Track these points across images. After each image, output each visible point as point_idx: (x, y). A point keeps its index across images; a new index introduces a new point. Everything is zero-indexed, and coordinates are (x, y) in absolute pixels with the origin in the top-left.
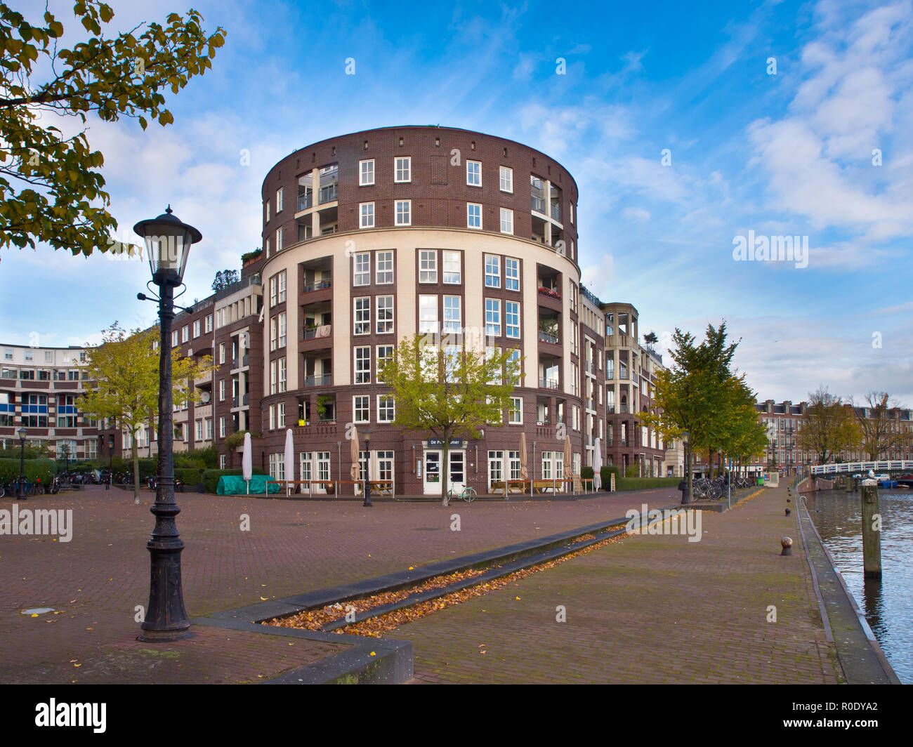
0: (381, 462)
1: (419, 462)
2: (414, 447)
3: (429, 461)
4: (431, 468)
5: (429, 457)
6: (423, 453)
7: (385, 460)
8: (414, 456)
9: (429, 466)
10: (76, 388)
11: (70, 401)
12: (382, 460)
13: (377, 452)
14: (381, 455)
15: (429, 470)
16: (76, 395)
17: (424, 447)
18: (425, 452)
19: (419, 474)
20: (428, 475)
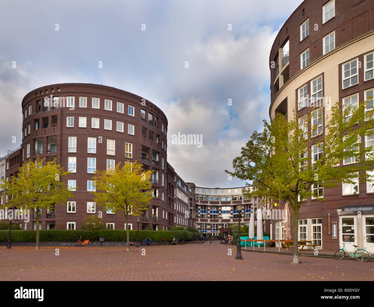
0: (314, 227)
1: (335, 226)
2: (329, 214)
3: (345, 225)
4: (347, 231)
5: (344, 221)
6: (339, 219)
7: (317, 225)
8: (329, 221)
9: (344, 229)
10: (208, 203)
11: (205, 208)
12: (315, 225)
13: (311, 219)
14: (314, 222)
15: (344, 231)
16: (208, 206)
17: (339, 214)
18: (341, 218)
19: (335, 236)
20: (343, 236)
